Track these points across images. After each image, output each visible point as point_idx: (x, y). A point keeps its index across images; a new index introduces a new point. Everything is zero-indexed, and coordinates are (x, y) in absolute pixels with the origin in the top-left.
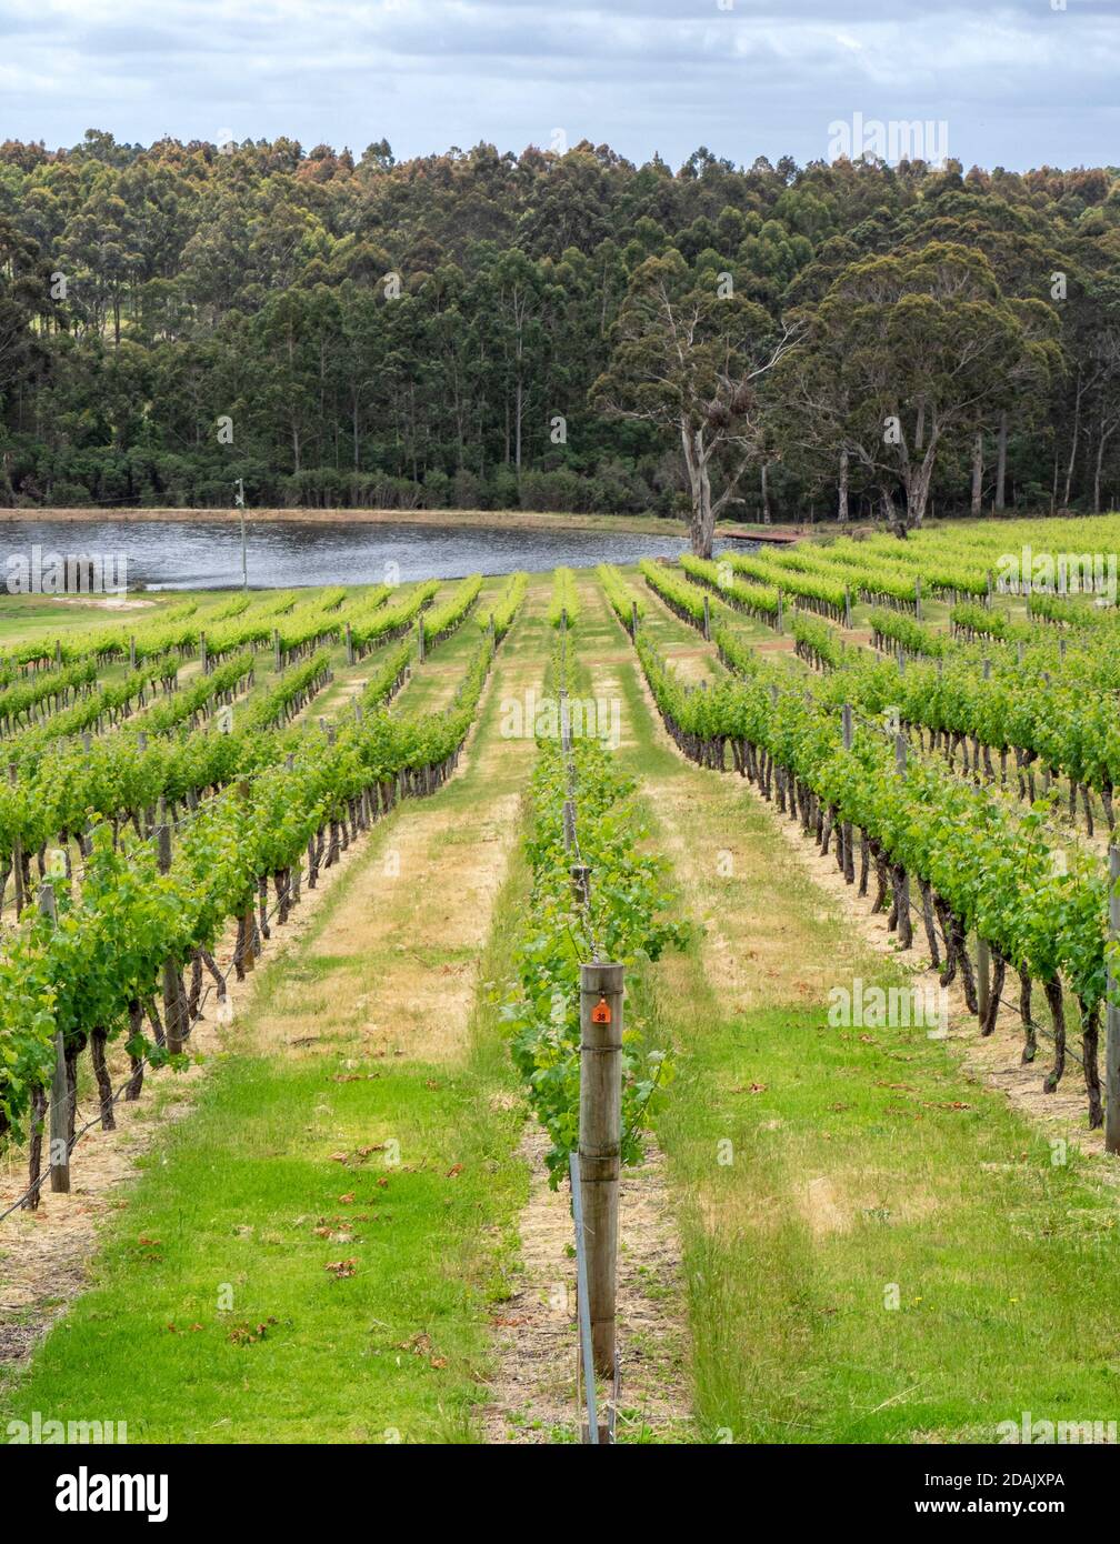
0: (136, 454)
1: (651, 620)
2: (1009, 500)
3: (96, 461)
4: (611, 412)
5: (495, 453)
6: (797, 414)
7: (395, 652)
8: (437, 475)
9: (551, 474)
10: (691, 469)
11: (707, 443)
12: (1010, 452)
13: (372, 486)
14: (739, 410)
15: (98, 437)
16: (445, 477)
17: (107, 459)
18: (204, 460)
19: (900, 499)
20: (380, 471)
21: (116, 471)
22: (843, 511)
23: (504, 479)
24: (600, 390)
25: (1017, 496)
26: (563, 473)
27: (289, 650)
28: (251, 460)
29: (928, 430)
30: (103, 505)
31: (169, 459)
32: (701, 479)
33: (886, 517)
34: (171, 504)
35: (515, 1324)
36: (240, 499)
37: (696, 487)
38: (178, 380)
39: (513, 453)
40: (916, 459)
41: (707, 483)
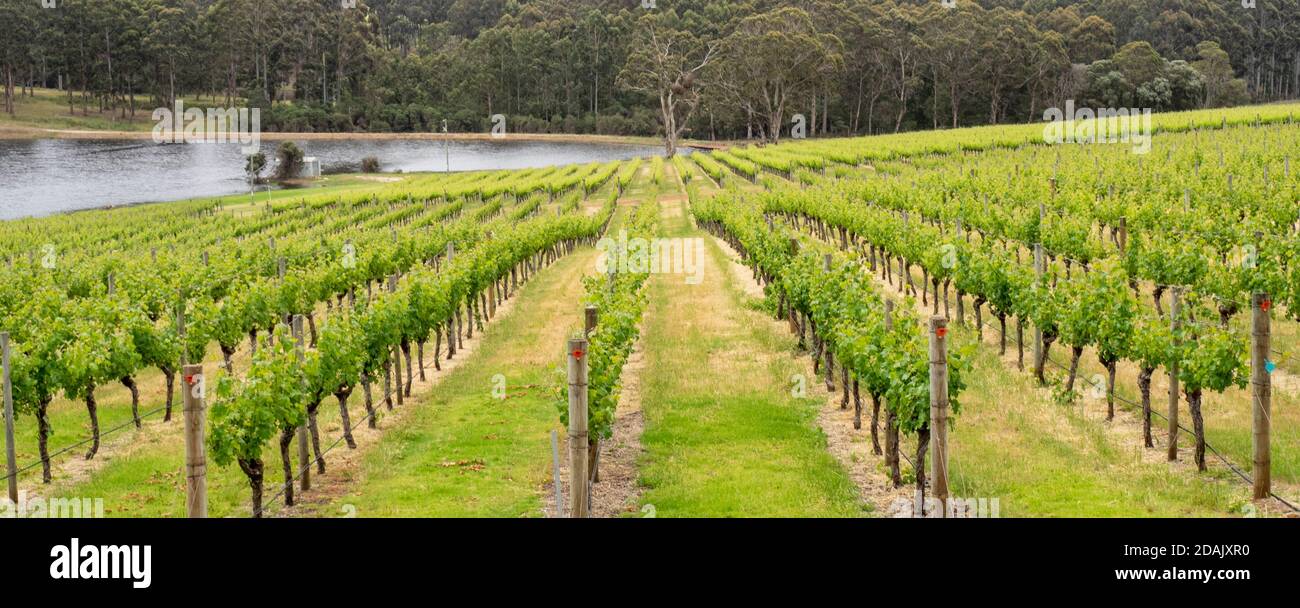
0: (413, 107)
2: (828, 129)
3: (393, 111)
4: (626, 87)
5: (585, 107)
6: (719, 88)
8: (557, 118)
9: (612, 118)
10: (665, 115)
11: (673, 103)
12: (829, 107)
13: (526, 123)
14: (688, 87)
15: (396, 99)
16: (560, 119)
17: (399, 112)
18: (445, 110)
19: (767, 129)
20: (531, 116)
21: (403, 116)
22: (750, 134)
23: (589, 119)
24: (622, 76)
25: (832, 128)
26: (618, 116)
28: (467, 110)
29: (780, 96)
30: (395, 131)
31: (429, 110)
32: (669, 119)
33: (760, 137)
34: (429, 131)
37: (668, 123)
38: (434, 74)
39: (594, 106)
40: (774, 109)
41: (673, 121)
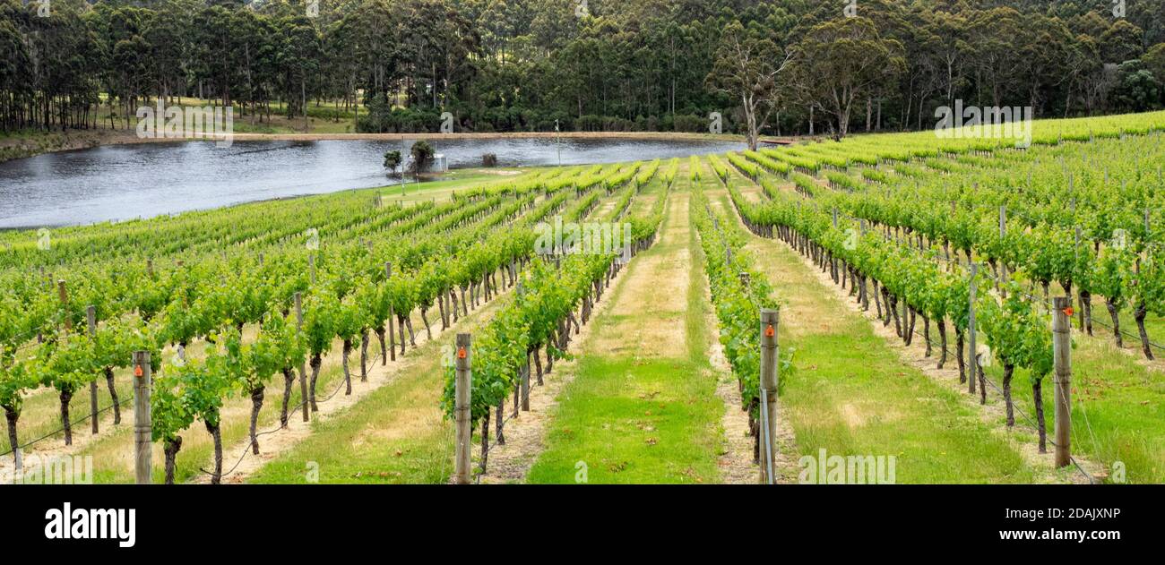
0: (513, 110)
1: (733, 177)
2: (882, 125)
3: (495, 113)
4: (713, 89)
5: (664, 108)
6: (792, 90)
7: (626, 191)
8: (640, 118)
9: (688, 116)
10: (747, 113)
11: (754, 103)
12: (882, 105)
13: (612, 122)
14: (768, 88)
15: (497, 103)
16: (643, 119)
17: (501, 113)
18: (541, 112)
19: (836, 126)
20: (617, 116)
21: (504, 118)
22: (811, 130)
23: (667, 118)
24: (709, 80)
25: (886, 124)
26: (693, 116)
27: (581, 191)
28: (560, 112)
29: (848, 96)
30: (499, 132)
31: (527, 112)
32: (751, 118)
33: (830, 132)
34: (528, 130)
35: (727, 464)
36: (557, 128)
37: (749, 121)
38: (531, 79)
39: (671, 107)
40: (843, 108)
41: (754, 119)
